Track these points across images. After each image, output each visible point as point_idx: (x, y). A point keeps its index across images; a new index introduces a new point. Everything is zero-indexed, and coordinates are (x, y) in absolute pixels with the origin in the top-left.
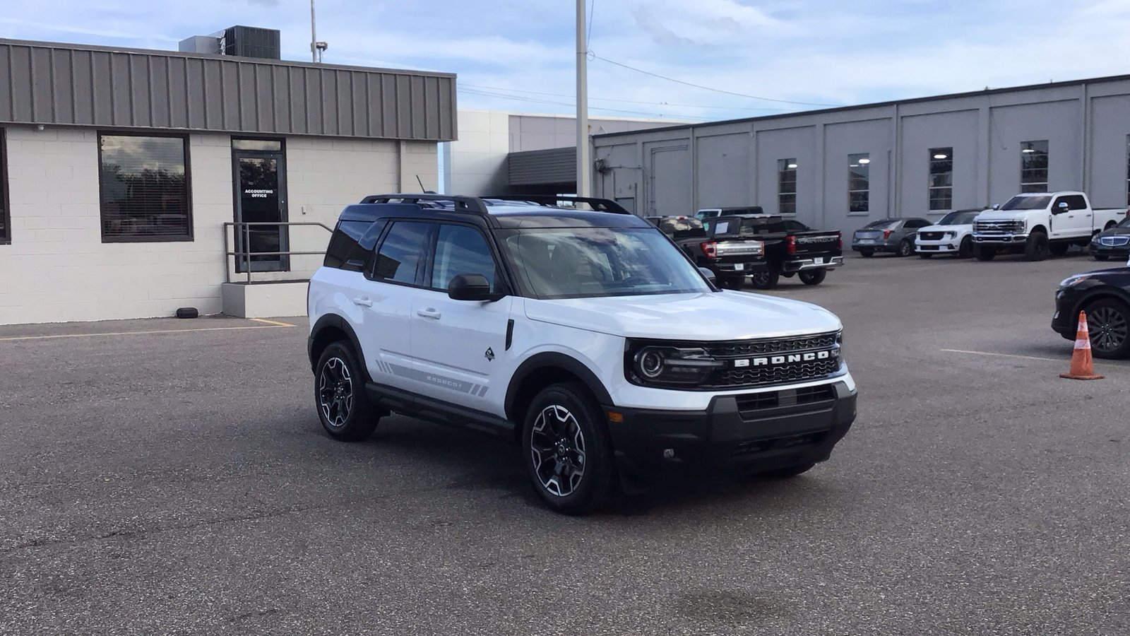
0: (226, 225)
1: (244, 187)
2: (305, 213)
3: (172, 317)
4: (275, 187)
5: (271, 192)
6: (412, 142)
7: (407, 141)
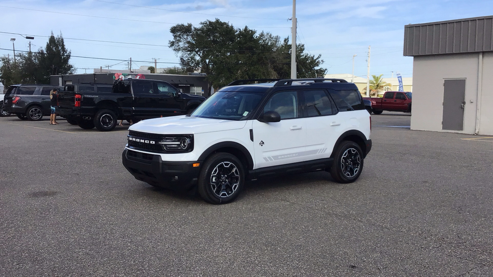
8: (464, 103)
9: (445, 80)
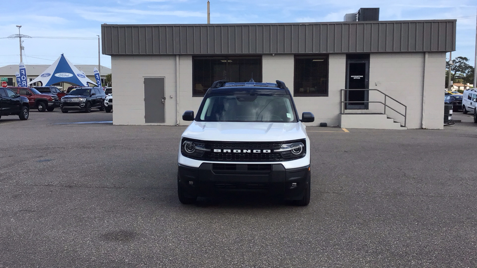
0: (341, 90)
1: (350, 75)
2: (376, 85)
3: (318, 126)
4: (364, 75)
5: (362, 76)
6: (430, 52)
7: (429, 52)
8: (164, 98)
9: (144, 78)
